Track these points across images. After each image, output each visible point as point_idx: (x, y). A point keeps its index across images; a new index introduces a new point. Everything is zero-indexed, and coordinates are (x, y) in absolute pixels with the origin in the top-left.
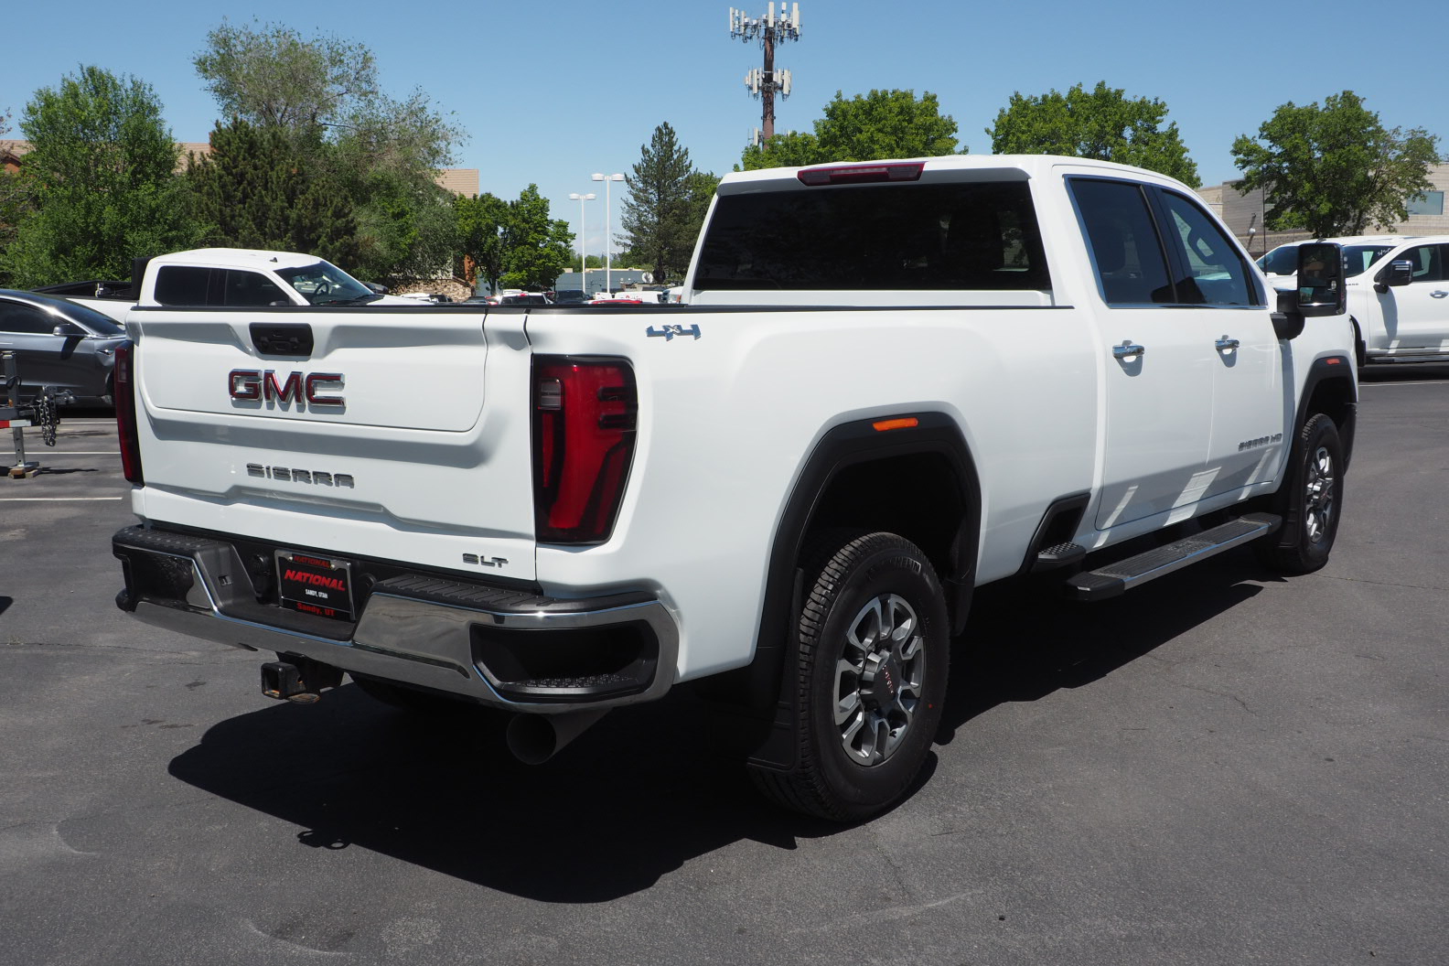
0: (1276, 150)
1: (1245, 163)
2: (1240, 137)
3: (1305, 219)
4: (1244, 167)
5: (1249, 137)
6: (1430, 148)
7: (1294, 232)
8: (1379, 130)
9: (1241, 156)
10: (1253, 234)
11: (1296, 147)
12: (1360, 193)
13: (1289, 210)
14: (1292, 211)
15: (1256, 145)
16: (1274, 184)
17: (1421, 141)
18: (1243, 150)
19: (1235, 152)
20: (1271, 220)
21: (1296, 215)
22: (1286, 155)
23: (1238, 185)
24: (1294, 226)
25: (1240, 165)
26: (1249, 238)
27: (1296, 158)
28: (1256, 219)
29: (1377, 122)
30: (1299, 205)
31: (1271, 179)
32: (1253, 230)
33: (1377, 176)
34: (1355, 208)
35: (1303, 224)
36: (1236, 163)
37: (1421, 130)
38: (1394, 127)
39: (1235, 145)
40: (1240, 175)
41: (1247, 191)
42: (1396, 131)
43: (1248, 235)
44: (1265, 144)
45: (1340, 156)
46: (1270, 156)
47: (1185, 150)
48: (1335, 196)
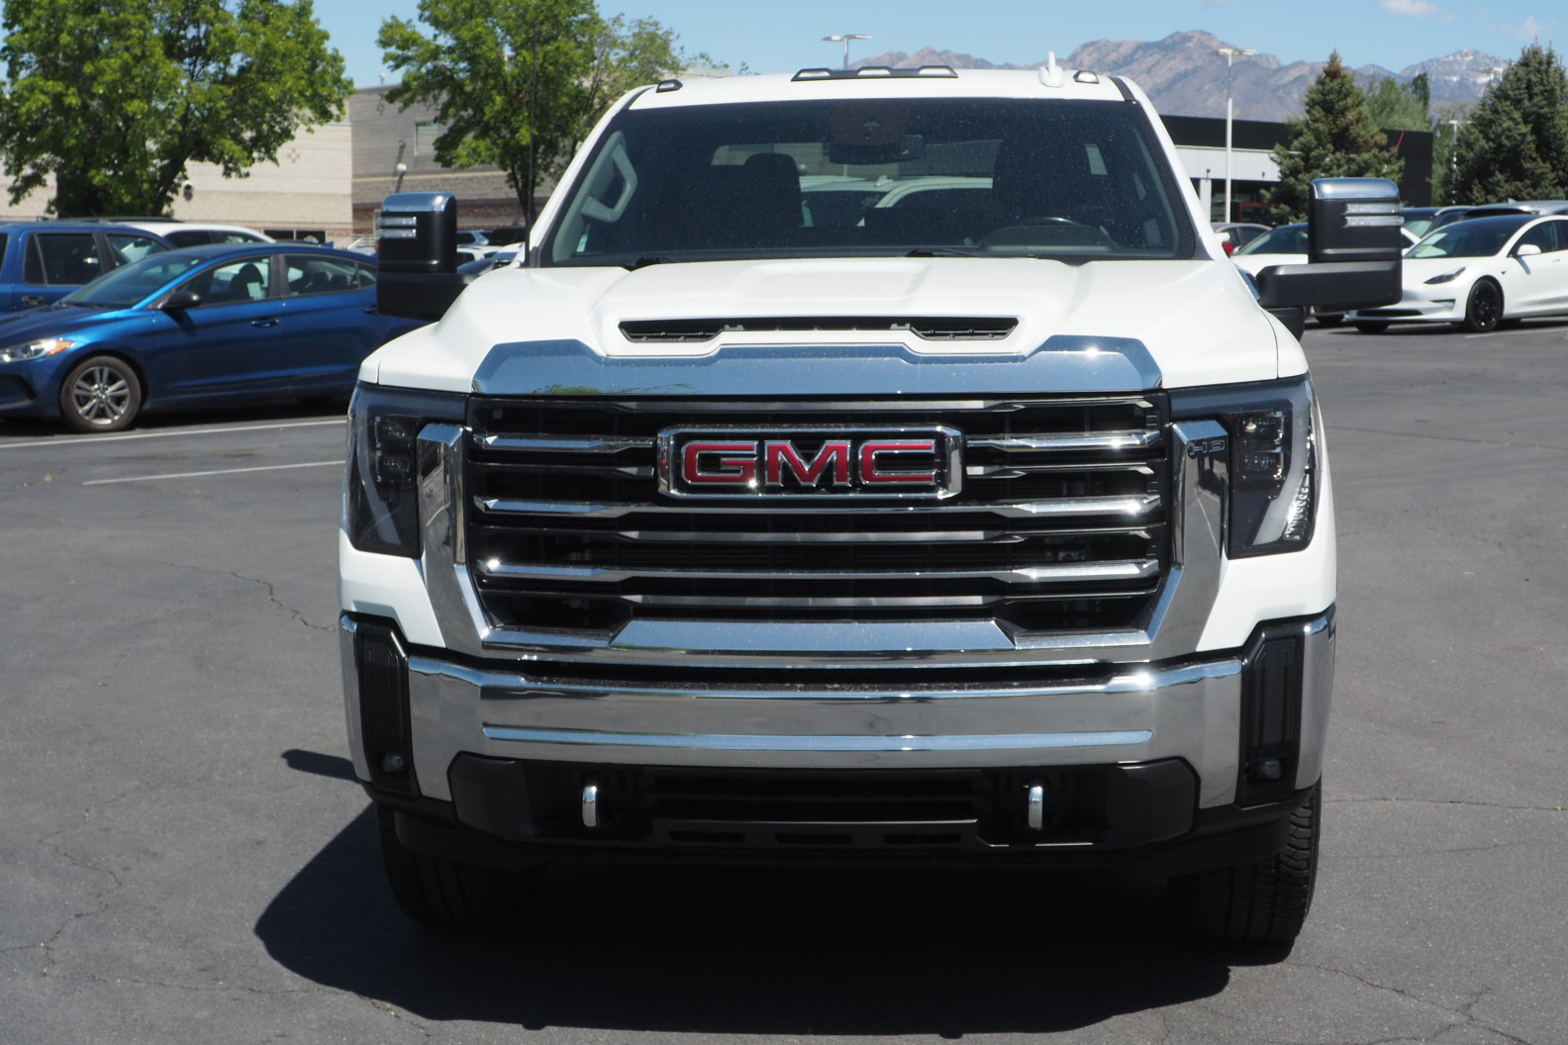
0: (445, 41)
1: (399, 62)
2: (389, 21)
3: (497, 151)
4: (397, 67)
5: (403, 19)
6: (665, 47)
7: (483, 170)
8: (595, 20)
9: (392, 50)
10: (403, 174)
11: (477, 40)
12: (574, 113)
13: (469, 138)
14: (476, 138)
15: (414, 33)
16: (444, 97)
17: (653, 38)
18: (395, 38)
19: (384, 44)
20: (445, 149)
21: (483, 144)
22: (462, 50)
23: (393, 95)
24: (483, 162)
25: (391, 63)
26: (397, 178)
27: (480, 56)
28: (406, 150)
29: (593, 8)
30: (485, 131)
31: (442, 87)
32: (402, 167)
33: (596, 88)
34: (565, 135)
35: (493, 158)
36: (385, 60)
37: (651, 21)
38: (614, 15)
39: (382, 32)
40: (396, 78)
41: (406, 105)
42: (616, 20)
43: (395, 174)
44: (426, 31)
45: (545, 56)
46: (435, 54)
47: (325, 36)
48: (541, 116)
